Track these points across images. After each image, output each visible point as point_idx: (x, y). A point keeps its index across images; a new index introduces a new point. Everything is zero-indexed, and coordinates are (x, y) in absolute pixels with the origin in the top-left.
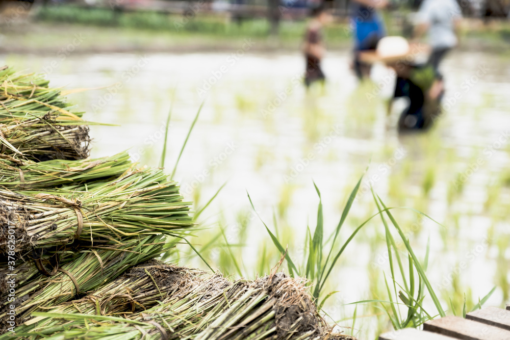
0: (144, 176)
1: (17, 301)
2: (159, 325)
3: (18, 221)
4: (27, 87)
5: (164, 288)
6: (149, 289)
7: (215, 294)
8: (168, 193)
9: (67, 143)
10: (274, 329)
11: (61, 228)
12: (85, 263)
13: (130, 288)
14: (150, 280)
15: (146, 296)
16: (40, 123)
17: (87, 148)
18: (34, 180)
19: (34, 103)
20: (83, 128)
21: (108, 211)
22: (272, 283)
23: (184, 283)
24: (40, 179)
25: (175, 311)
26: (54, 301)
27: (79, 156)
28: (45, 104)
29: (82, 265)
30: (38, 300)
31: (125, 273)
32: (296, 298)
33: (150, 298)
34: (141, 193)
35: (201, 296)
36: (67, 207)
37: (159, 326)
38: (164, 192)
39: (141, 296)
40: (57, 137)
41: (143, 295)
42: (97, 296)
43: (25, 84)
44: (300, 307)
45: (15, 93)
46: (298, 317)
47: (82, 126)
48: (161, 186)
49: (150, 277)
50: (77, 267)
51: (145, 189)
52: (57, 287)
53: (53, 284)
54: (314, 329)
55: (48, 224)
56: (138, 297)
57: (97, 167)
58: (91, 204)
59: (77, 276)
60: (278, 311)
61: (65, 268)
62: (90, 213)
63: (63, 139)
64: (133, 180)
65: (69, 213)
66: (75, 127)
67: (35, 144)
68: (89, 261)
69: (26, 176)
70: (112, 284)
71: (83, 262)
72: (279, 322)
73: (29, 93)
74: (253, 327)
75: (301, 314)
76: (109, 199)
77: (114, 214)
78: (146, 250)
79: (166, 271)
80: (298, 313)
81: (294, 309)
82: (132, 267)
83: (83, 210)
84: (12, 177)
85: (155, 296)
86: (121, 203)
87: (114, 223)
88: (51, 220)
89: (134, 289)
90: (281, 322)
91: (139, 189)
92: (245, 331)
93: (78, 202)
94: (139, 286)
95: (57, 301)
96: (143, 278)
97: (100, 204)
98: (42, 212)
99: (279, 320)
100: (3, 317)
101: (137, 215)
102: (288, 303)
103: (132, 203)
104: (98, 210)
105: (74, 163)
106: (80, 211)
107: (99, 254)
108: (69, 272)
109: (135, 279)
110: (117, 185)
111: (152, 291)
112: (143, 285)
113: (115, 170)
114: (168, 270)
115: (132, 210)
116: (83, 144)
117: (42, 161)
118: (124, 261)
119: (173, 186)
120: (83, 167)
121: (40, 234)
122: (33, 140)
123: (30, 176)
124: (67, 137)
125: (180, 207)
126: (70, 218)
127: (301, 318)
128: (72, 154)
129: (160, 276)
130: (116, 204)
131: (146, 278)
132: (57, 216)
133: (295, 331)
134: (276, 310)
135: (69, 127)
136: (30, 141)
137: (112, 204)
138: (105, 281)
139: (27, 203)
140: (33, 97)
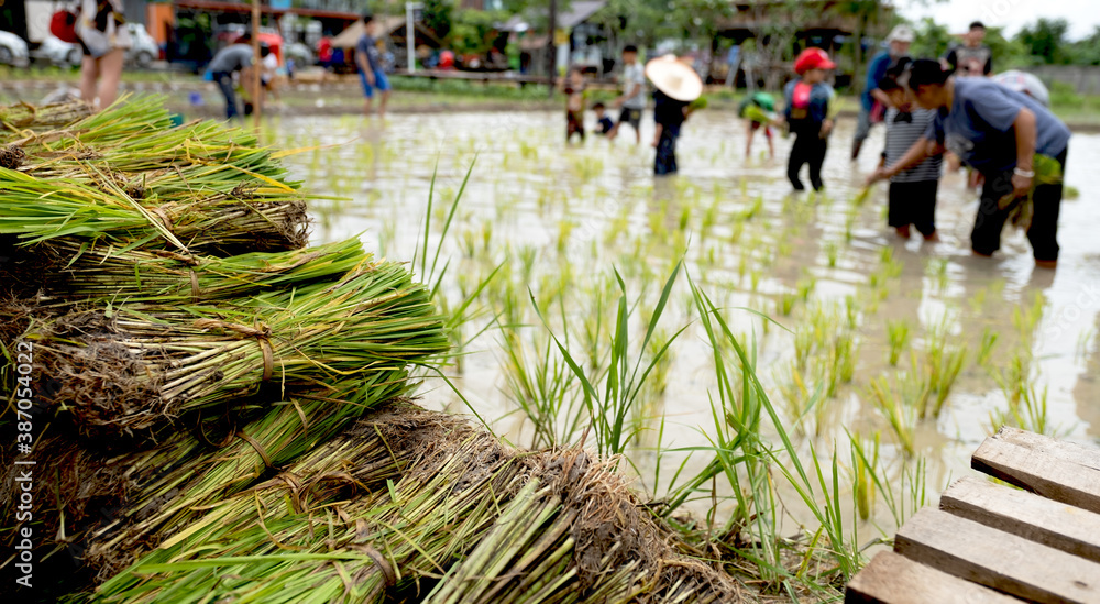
0: (376, 277)
1: (154, 503)
2: (378, 553)
3: (148, 374)
4: (222, 147)
5: (403, 453)
6: (379, 457)
7: (476, 478)
8: (414, 301)
9: (273, 227)
10: (573, 572)
11: (231, 376)
12: (279, 422)
13: (348, 458)
14: (381, 443)
15: (374, 470)
16: (229, 199)
17: (305, 231)
18: (214, 286)
19: (230, 169)
20: (297, 205)
21: (314, 338)
22: (569, 481)
23: (433, 446)
24: (224, 284)
25: (409, 517)
26: (224, 491)
27: (292, 244)
28: (245, 171)
29: (275, 425)
30: (192, 497)
31: (343, 431)
32: (609, 509)
33: (381, 471)
34: (368, 307)
35: (455, 481)
36: (245, 338)
37: (379, 558)
38: (405, 302)
39: (366, 469)
40: (257, 219)
41: (370, 467)
42: (295, 476)
43: (221, 143)
44: (616, 524)
45: (204, 156)
46: (613, 544)
47: (296, 201)
48: (400, 293)
49: (380, 438)
50: (266, 428)
51: (376, 300)
52: (229, 467)
53: (223, 462)
54: (638, 557)
55: (207, 372)
56: (362, 471)
57: (312, 262)
58: (287, 330)
59: (266, 444)
60: (579, 538)
61: (248, 430)
62: (283, 345)
63: (266, 221)
64: (359, 285)
65: (248, 347)
66: (286, 203)
67: (223, 230)
68: (286, 417)
69: (201, 280)
70: (323, 450)
71: (278, 418)
72: (581, 557)
73: (226, 154)
74: (536, 573)
75: (617, 537)
76: (316, 319)
77: (327, 341)
78: (377, 394)
79: (406, 428)
80: (613, 536)
81: (606, 529)
82: (356, 418)
83: (272, 341)
84: (179, 284)
85: (388, 468)
86: (337, 325)
87: (325, 356)
88: (213, 365)
89: (355, 460)
90: (585, 557)
91: (366, 300)
92: (523, 583)
93: (265, 329)
94: (363, 454)
95: (228, 492)
96: (371, 439)
97: (301, 328)
98: (198, 353)
99: (582, 554)
100: (122, 540)
101: (362, 341)
102: (595, 519)
103: (355, 324)
104: (298, 338)
105: (281, 255)
106: (268, 343)
107: (301, 406)
108: (253, 440)
109: (358, 441)
110: (336, 293)
111: (384, 460)
112: (368, 452)
113: (339, 266)
114: (408, 425)
115: (354, 334)
116: (299, 228)
117: (234, 255)
118: (344, 412)
119: (420, 292)
120: (291, 264)
121: (190, 392)
122: (219, 224)
123: (207, 280)
124: (273, 219)
125: (428, 324)
126: (250, 357)
127: (618, 544)
128: (280, 242)
129: (395, 436)
130: (328, 326)
131: (375, 440)
132: (224, 356)
133: (608, 570)
134: (577, 536)
135: (277, 204)
136: (213, 227)
137: (321, 327)
138: (313, 445)
139: (173, 339)
140: (229, 161)
